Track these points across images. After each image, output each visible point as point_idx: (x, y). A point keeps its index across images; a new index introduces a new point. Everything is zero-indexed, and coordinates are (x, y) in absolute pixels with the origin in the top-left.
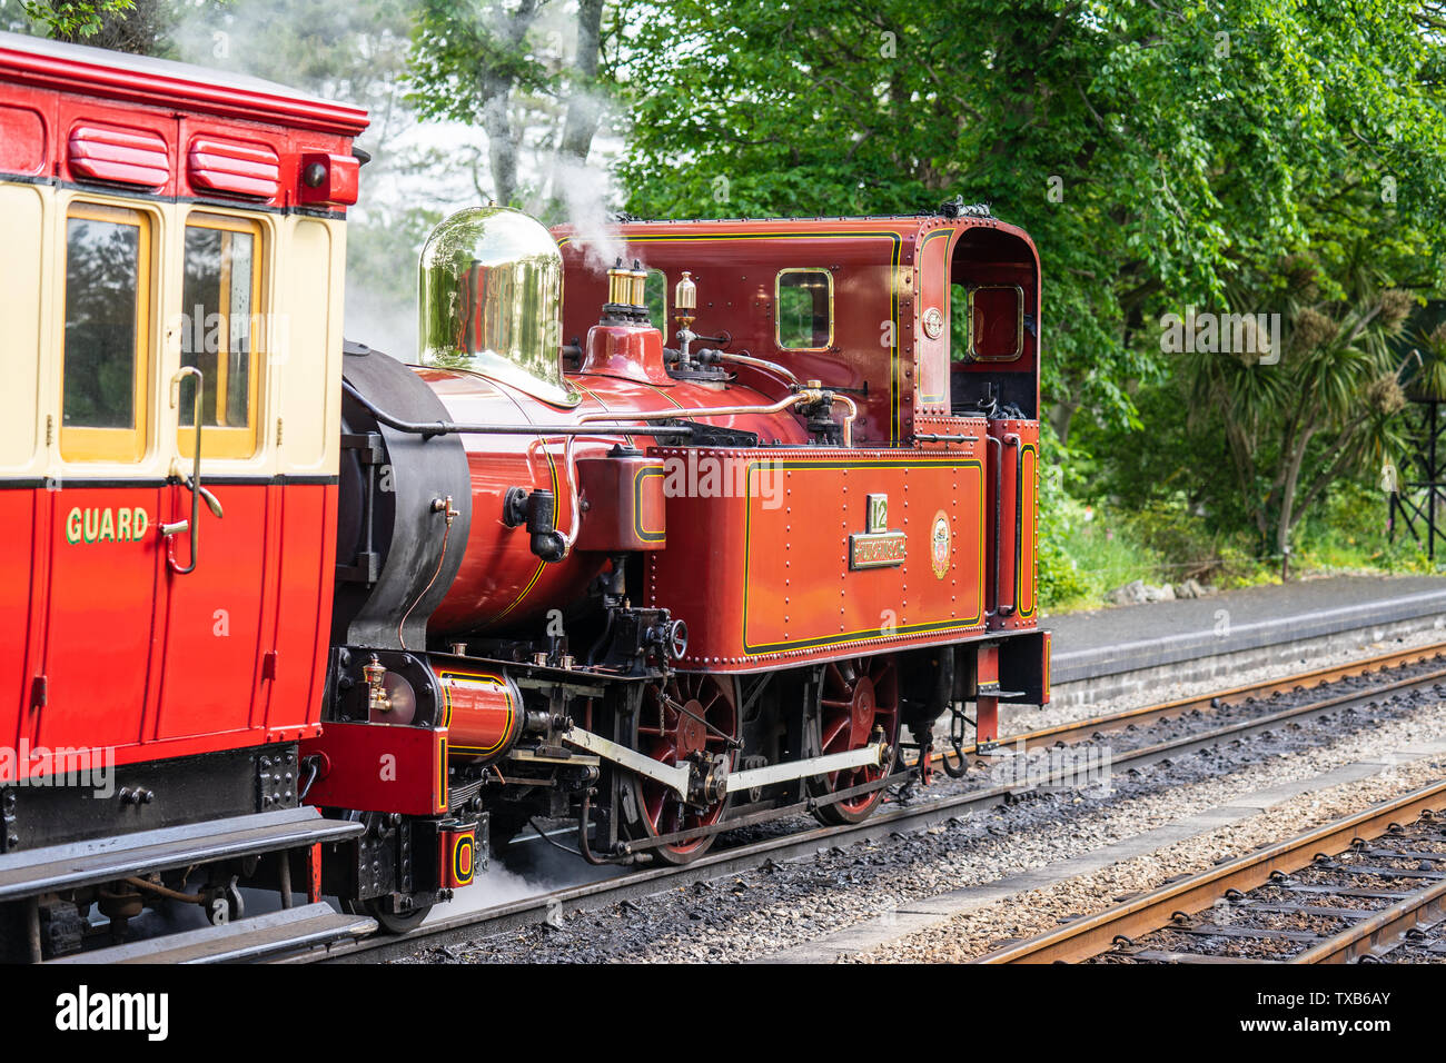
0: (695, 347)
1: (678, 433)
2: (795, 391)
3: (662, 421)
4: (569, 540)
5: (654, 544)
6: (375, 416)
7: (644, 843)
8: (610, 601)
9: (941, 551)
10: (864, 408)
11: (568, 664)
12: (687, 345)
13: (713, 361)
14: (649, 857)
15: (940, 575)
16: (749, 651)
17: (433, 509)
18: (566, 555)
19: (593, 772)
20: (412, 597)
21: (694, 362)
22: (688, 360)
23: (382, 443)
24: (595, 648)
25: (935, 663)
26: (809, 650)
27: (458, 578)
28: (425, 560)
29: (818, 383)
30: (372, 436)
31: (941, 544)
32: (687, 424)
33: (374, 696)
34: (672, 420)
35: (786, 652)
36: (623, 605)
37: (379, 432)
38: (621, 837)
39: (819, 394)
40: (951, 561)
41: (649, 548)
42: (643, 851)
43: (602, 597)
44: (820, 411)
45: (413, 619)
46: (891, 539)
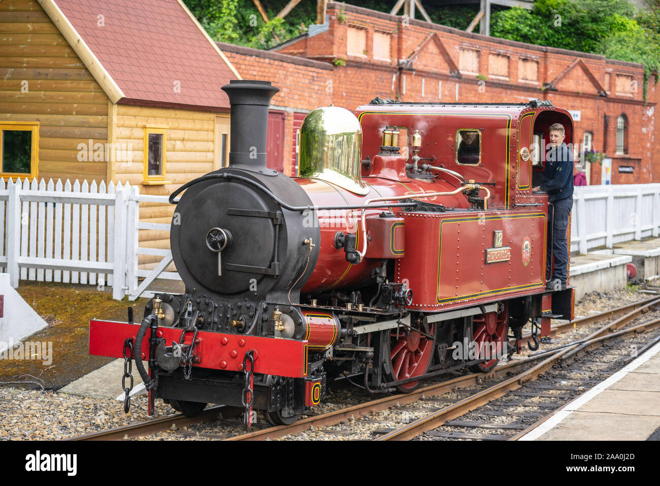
0: (420, 163)
1: (411, 206)
2: (463, 185)
3: (404, 200)
4: (363, 254)
5: (399, 255)
6: (279, 204)
7: (391, 384)
8: (379, 280)
9: (526, 254)
10: (494, 191)
11: (361, 308)
12: (416, 163)
13: (428, 170)
14: (395, 389)
15: (526, 264)
16: (439, 302)
17: (304, 244)
18: (361, 261)
19: (370, 354)
20: (294, 280)
21: (420, 170)
22: (417, 169)
23: (282, 215)
24: (373, 300)
25: (523, 302)
26: (466, 300)
27: (315, 271)
28: (300, 265)
29: (473, 181)
30: (278, 212)
31: (526, 251)
32: (415, 201)
33: (276, 324)
34: (410, 200)
35: (456, 301)
36: (385, 282)
37: (281, 210)
38: (383, 381)
39: (474, 186)
40: (531, 259)
41: (397, 257)
42: (392, 387)
43: (376, 277)
44: (475, 193)
45: (294, 290)
46: (504, 250)
